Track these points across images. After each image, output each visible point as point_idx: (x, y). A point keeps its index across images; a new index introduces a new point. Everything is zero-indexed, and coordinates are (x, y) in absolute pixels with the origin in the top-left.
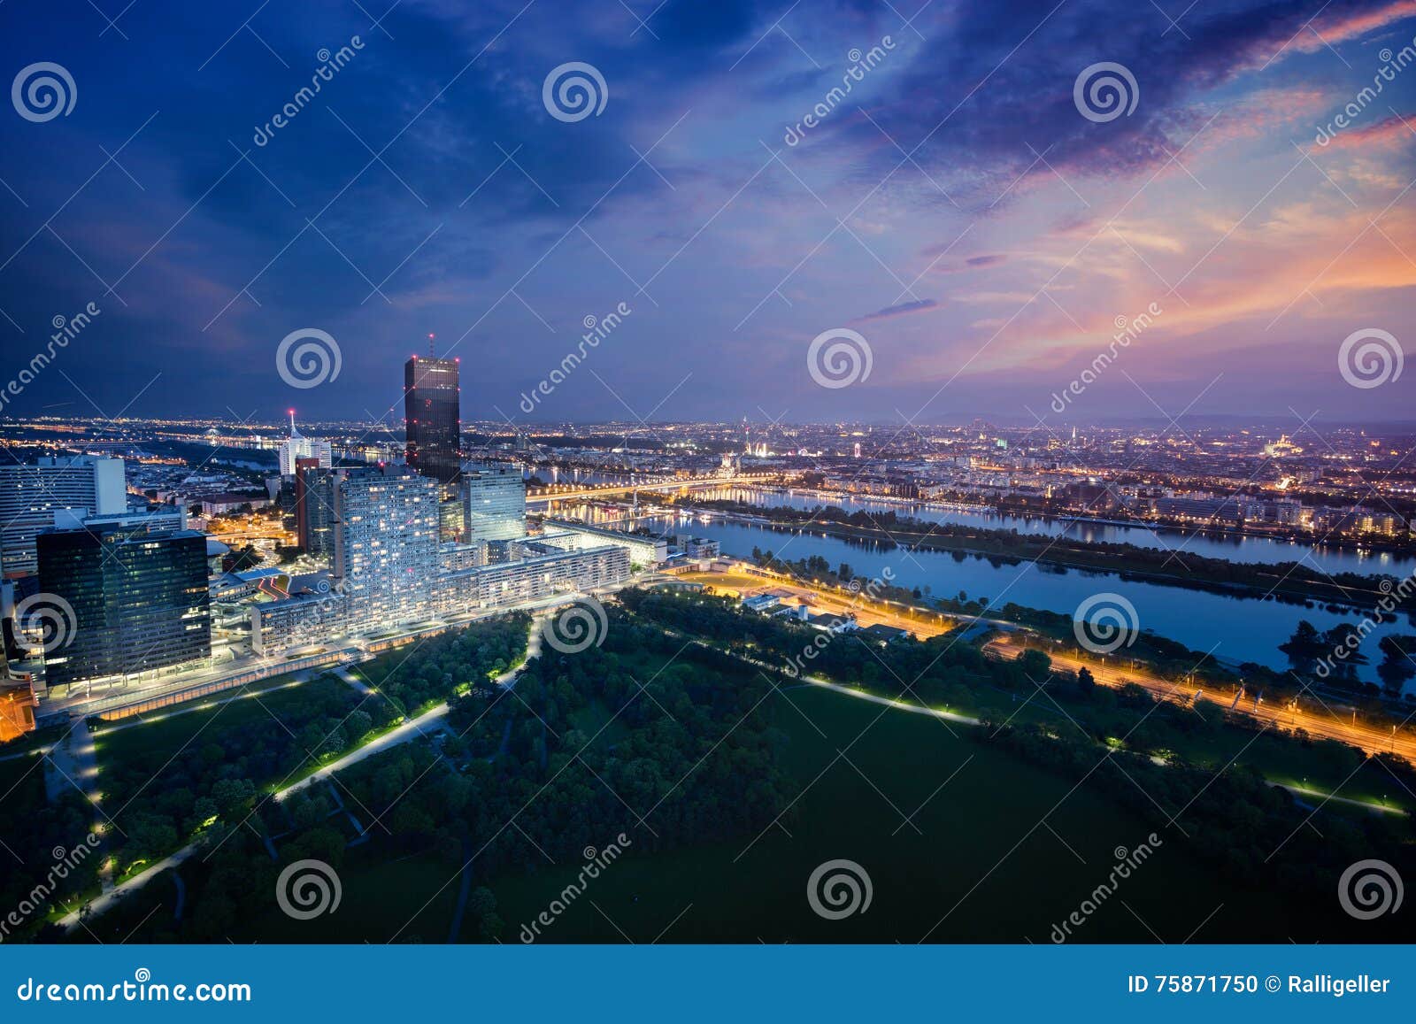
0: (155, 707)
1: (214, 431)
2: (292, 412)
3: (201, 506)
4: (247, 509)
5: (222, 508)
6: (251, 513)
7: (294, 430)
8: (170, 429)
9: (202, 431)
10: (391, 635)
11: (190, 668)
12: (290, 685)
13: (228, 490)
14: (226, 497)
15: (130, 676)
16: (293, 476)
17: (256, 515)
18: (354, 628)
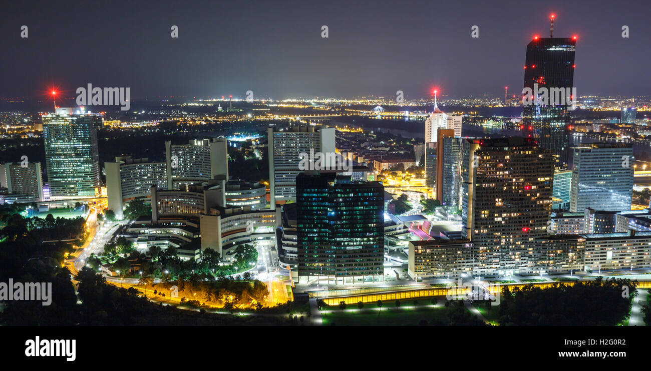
0: (351, 303)
1: (380, 108)
2: (435, 92)
3: (373, 164)
4: (401, 168)
5: (385, 166)
6: (403, 172)
7: (436, 106)
8: (354, 107)
9: (371, 108)
10: (507, 282)
11: (371, 280)
12: (432, 306)
13: (389, 153)
14: (388, 158)
15: (339, 278)
16: (435, 143)
17: (407, 173)
18: (478, 271)
